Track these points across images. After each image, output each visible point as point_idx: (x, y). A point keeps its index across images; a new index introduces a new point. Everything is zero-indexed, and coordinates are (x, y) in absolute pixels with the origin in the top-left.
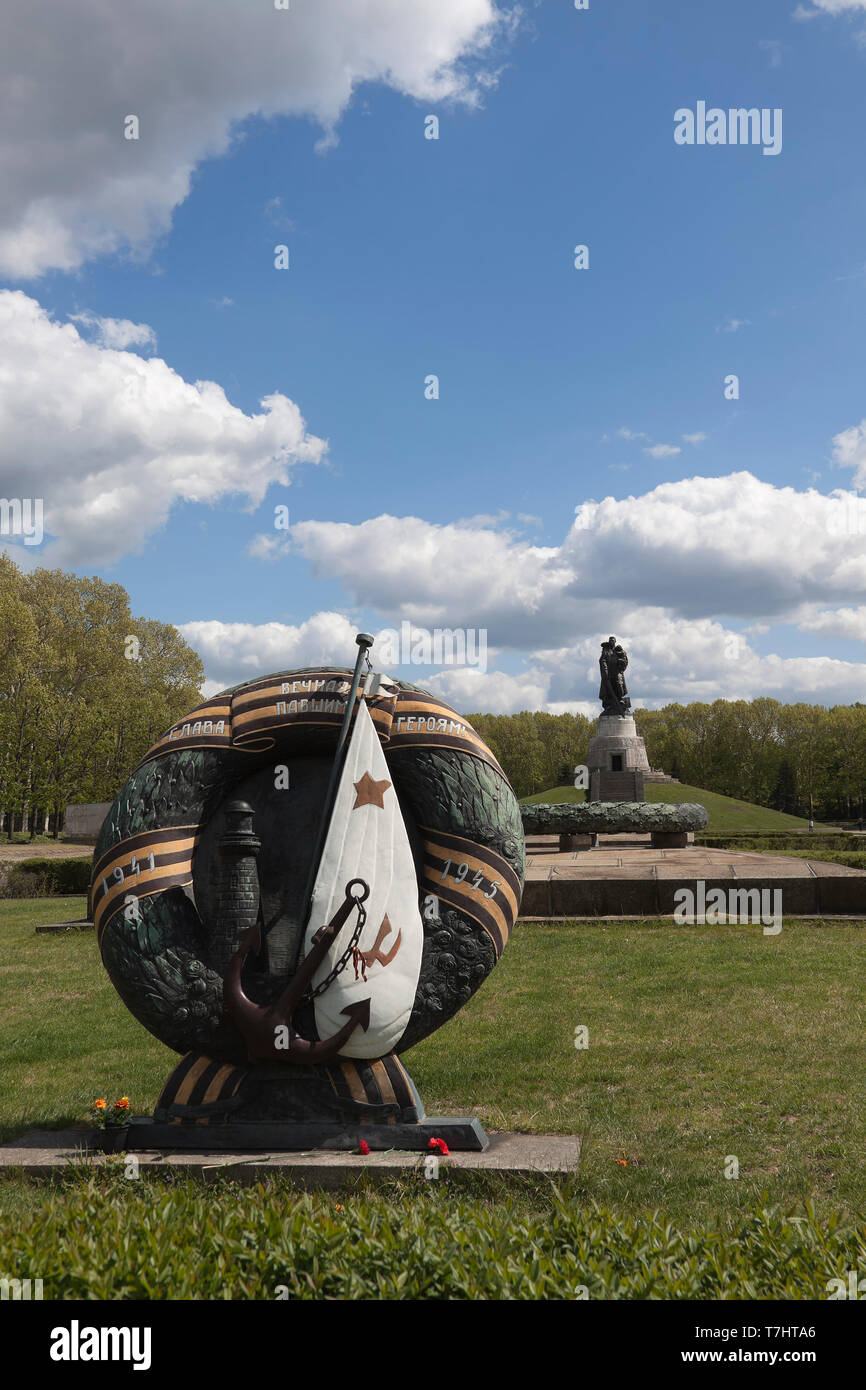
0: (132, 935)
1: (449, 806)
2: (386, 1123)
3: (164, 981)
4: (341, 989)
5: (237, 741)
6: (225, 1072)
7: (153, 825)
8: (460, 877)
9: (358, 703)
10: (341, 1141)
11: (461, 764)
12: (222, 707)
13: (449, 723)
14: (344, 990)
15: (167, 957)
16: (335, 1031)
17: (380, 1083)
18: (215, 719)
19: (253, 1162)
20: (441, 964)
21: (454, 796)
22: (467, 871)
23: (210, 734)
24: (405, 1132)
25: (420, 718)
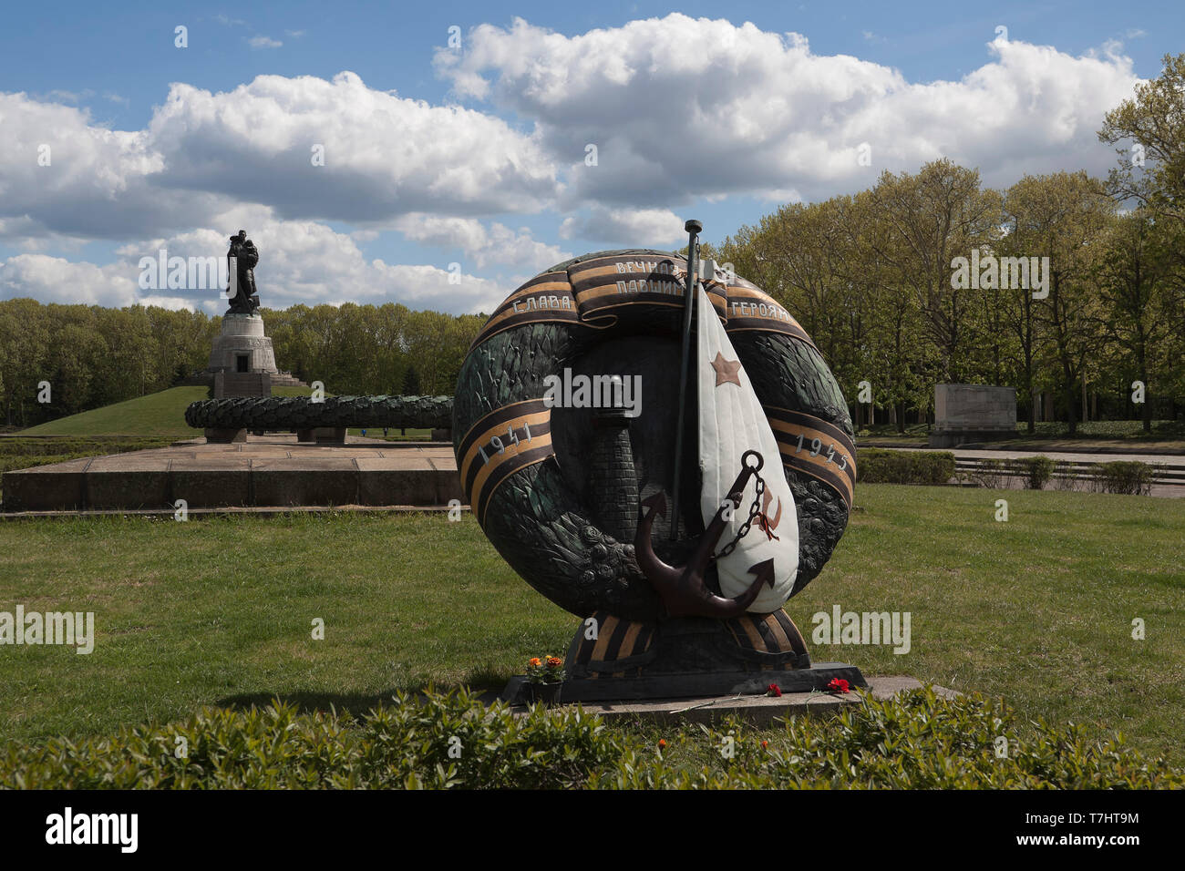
0: (525, 503)
1: (794, 387)
2: (784, 670)
3: (564, 546)
4: (743, 550)
5: (586, 317)
6: (633, 631)
7: (521, 396)
8: (815, 451)
9: (696, 287)
10: (748, 687)
11: (796, 348)
12: (561, 283)
14: (747, 552)
15: (563, 523)
16: (741, 589)
17: (776, 634)
18: (560, 294)
20: (813, 527)
21: (796, 377)
22: (820, 446)
23: (557, 308)
24: (802, 676)
25: (752, 304)
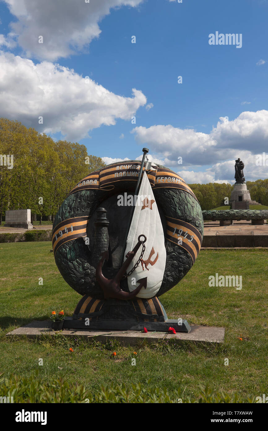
0: (65, 254)
1: (175, 209)
2: (154, 322)
3: (76, 270)
4: (136, 274)
5: (101, 187)
6: (97, 302)
7: (72, 216)
8: (179, 234)
9: (143, 172)
10: (137, 327)
11: (180, 194)
12: (96, 175)
13: (176, 179)
14: (138, 274)
15: (77, 262)
16: (135, 288)
17: (151, 307)
18: (94, 179)
19: (106, 335)
20: (173, 265)
21: (178, 205)
22: (182, 232)
23: (92, 184)
24: (160, 325)
25: (165, 178)
